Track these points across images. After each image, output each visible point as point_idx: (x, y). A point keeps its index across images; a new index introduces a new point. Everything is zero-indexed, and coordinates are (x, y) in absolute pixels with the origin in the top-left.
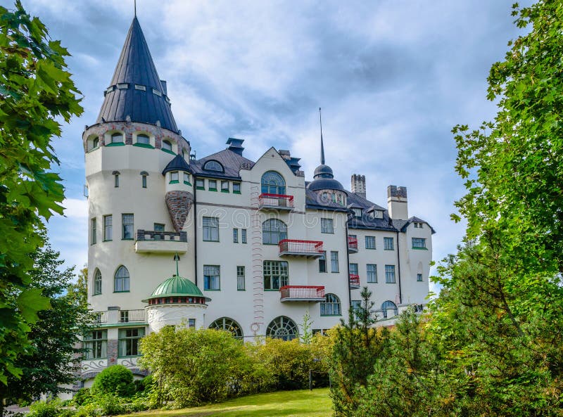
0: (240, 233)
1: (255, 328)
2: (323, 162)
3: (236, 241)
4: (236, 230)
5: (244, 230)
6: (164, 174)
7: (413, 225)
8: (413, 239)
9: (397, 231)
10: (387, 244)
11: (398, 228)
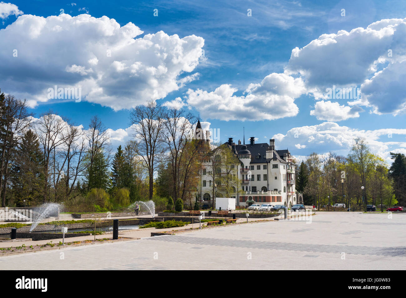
3: (209, 174)
4: (209, 171)
7: (272, 160)
8: (273, 165)
9: (267, 163)
10: (265, 167)
11: (268, 162)
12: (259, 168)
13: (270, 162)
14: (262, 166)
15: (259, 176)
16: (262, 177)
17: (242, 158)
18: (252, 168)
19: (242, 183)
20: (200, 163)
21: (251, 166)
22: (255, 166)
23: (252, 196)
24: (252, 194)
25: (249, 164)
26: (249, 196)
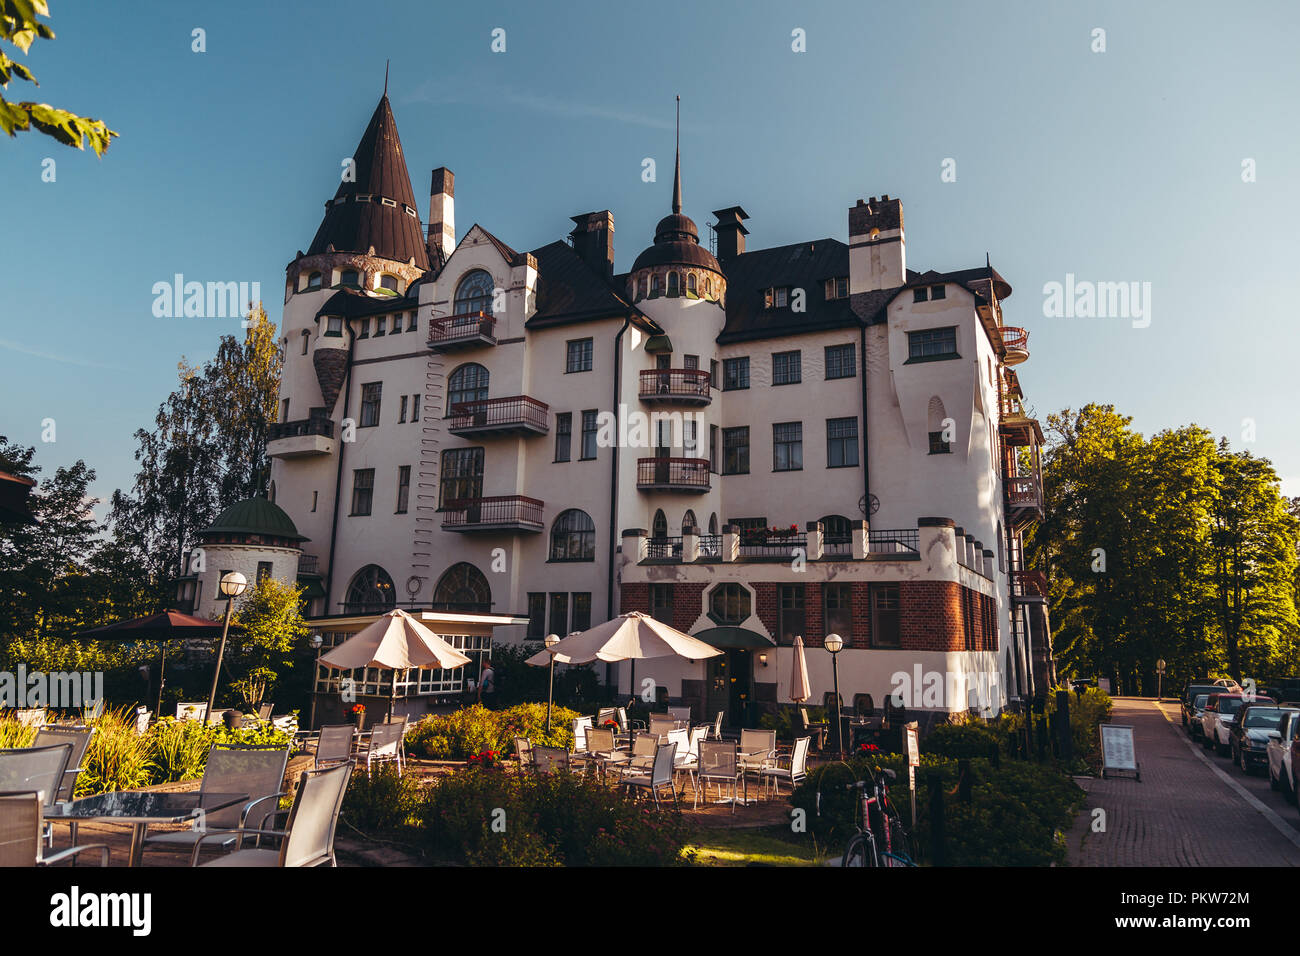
0: (410, 402)
1: (414, 586)
2: (676, 207)
3: (402, 421)
4: (404, 398)
5: (417, 397)
6: (317, 320)
7: (908, 297)
8: (915, 337)
9: (862, 327)
10: (838, 364)
11: (864, 315)
12: (787, 371)
13: (881, 318)
14: (812, 351)
15: (787, 434)
16: (814, 443)
17: (655, 294)
18: (735, 378)
19: (649, 478)
20: (345, 339)
21: (726, 362)
22: (760, 358)
23: (749, 576)
24: (743, 560)
25: (713, 347)
26: (719, 575)
